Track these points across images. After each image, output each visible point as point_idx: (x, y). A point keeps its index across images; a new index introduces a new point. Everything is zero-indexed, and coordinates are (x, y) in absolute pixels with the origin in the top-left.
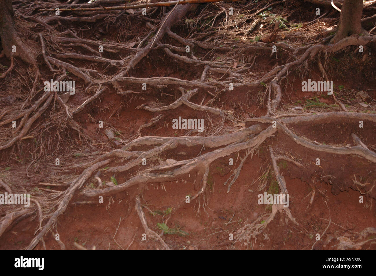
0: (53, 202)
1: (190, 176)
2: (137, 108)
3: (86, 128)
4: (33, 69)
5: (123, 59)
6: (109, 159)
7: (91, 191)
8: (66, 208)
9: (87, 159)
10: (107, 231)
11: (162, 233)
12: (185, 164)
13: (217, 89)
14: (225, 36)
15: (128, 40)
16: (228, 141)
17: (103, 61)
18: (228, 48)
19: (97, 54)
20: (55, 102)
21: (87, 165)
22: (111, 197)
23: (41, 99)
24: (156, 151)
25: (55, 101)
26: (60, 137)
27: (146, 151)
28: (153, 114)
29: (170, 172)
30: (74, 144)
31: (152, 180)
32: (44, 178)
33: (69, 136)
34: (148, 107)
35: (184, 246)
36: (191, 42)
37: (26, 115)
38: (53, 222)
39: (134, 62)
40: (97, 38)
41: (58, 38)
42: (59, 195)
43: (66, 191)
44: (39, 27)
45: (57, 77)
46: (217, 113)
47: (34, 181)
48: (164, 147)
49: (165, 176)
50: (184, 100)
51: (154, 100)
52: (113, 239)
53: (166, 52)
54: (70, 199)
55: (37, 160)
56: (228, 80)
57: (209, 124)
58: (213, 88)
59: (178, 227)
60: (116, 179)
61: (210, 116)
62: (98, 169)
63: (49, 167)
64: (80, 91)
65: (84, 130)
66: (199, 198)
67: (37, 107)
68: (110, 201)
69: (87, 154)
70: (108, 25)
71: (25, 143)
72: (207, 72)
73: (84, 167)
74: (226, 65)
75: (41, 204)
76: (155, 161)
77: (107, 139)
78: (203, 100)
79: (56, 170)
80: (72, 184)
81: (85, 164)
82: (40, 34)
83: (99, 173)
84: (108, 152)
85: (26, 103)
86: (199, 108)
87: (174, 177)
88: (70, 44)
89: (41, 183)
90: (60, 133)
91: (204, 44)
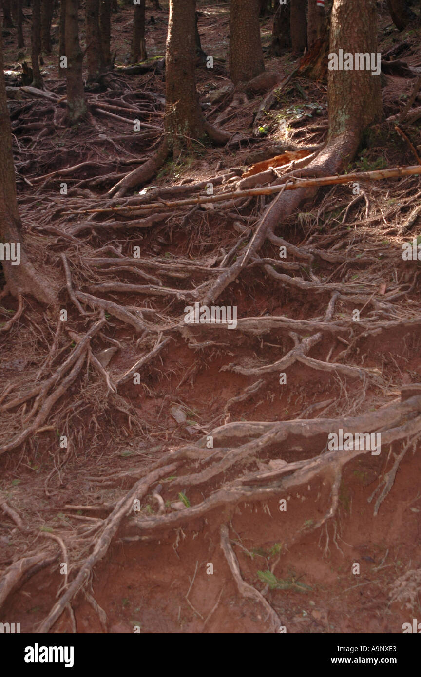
0: (86, 539)
1: (309, 489)
2: (221, 369)
3: (140, 408)
4: (53, 313)
5: (197, 286)
6: (175, 463)
7: (147, 519)
8: (106, 550)
9: (141, 461)
10: (176, 586)
11: (266, 588)
12: (301, 468)
13: (352, 333)
14: (366, 238)
15: (205, 254)
16: (372, 424)
17: (164, 292)
18: (371, 260)
19: (155, 282)
20: (88, 367)
21: (141, 472)
22: (180, 528)
23: (65, 363)
24: (251, 448)
25: (88, 365)
26: (97, 425)
27: (236, 446)
28: (248, 379)
29: (275, 482)
30: (121, 434)
31: (247, 497)
32: (73, 496)
33: (112, 422)
34: (240, 368)
35: (304, 611)
36: (308, 252)
37: (43, 391)
38: (86, 574)
39: (214, 292)
40: (155, 252)
41: (91, 260)
42: (96, 527)
43: (106, 521)
44: (61, 243)
45: (92, 324)
46: (353, 375)
47: (57, 501)
48: (265, 439)
49: (268, 490)
50: (297, 355)
51: (250, 355)
52: (185, 600)
53: (268, 271)
54: (113, 535)
55: (62, 466)
56: (371, 316)
57: (341, 394)
58: (346, 332)
59: (294, 576)
60: (188, 497)
61: (343, 380)
62: (158, 480)
63: (81, 476)
64: (128, 345)
65: (138, 411)
66: (326, 525)
67: (59, 377)
68: (178, 534)
69: (141, 452)
70: (172, 230)
71: (42, 438)
72: (335, 304)
73: (137, 476)
74: (368, 290)
75: (67, 544)
76: (251, 464)
77: (174, 424)
78: (330, 352)
79: (92, 481)
80: (116, 508)
81: (138, 471)
82: (63, 255)
83: (159, 487)
84: (176, 445)
85: (43, 370)
86: (324, 367)
87: (283, 490)
88: (110, 269)
89: (68, 506)
90: (98, 418)
91: (330, 255)
